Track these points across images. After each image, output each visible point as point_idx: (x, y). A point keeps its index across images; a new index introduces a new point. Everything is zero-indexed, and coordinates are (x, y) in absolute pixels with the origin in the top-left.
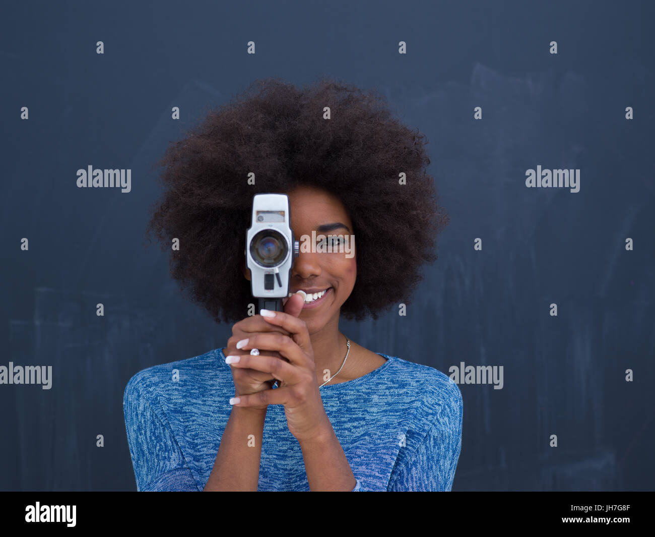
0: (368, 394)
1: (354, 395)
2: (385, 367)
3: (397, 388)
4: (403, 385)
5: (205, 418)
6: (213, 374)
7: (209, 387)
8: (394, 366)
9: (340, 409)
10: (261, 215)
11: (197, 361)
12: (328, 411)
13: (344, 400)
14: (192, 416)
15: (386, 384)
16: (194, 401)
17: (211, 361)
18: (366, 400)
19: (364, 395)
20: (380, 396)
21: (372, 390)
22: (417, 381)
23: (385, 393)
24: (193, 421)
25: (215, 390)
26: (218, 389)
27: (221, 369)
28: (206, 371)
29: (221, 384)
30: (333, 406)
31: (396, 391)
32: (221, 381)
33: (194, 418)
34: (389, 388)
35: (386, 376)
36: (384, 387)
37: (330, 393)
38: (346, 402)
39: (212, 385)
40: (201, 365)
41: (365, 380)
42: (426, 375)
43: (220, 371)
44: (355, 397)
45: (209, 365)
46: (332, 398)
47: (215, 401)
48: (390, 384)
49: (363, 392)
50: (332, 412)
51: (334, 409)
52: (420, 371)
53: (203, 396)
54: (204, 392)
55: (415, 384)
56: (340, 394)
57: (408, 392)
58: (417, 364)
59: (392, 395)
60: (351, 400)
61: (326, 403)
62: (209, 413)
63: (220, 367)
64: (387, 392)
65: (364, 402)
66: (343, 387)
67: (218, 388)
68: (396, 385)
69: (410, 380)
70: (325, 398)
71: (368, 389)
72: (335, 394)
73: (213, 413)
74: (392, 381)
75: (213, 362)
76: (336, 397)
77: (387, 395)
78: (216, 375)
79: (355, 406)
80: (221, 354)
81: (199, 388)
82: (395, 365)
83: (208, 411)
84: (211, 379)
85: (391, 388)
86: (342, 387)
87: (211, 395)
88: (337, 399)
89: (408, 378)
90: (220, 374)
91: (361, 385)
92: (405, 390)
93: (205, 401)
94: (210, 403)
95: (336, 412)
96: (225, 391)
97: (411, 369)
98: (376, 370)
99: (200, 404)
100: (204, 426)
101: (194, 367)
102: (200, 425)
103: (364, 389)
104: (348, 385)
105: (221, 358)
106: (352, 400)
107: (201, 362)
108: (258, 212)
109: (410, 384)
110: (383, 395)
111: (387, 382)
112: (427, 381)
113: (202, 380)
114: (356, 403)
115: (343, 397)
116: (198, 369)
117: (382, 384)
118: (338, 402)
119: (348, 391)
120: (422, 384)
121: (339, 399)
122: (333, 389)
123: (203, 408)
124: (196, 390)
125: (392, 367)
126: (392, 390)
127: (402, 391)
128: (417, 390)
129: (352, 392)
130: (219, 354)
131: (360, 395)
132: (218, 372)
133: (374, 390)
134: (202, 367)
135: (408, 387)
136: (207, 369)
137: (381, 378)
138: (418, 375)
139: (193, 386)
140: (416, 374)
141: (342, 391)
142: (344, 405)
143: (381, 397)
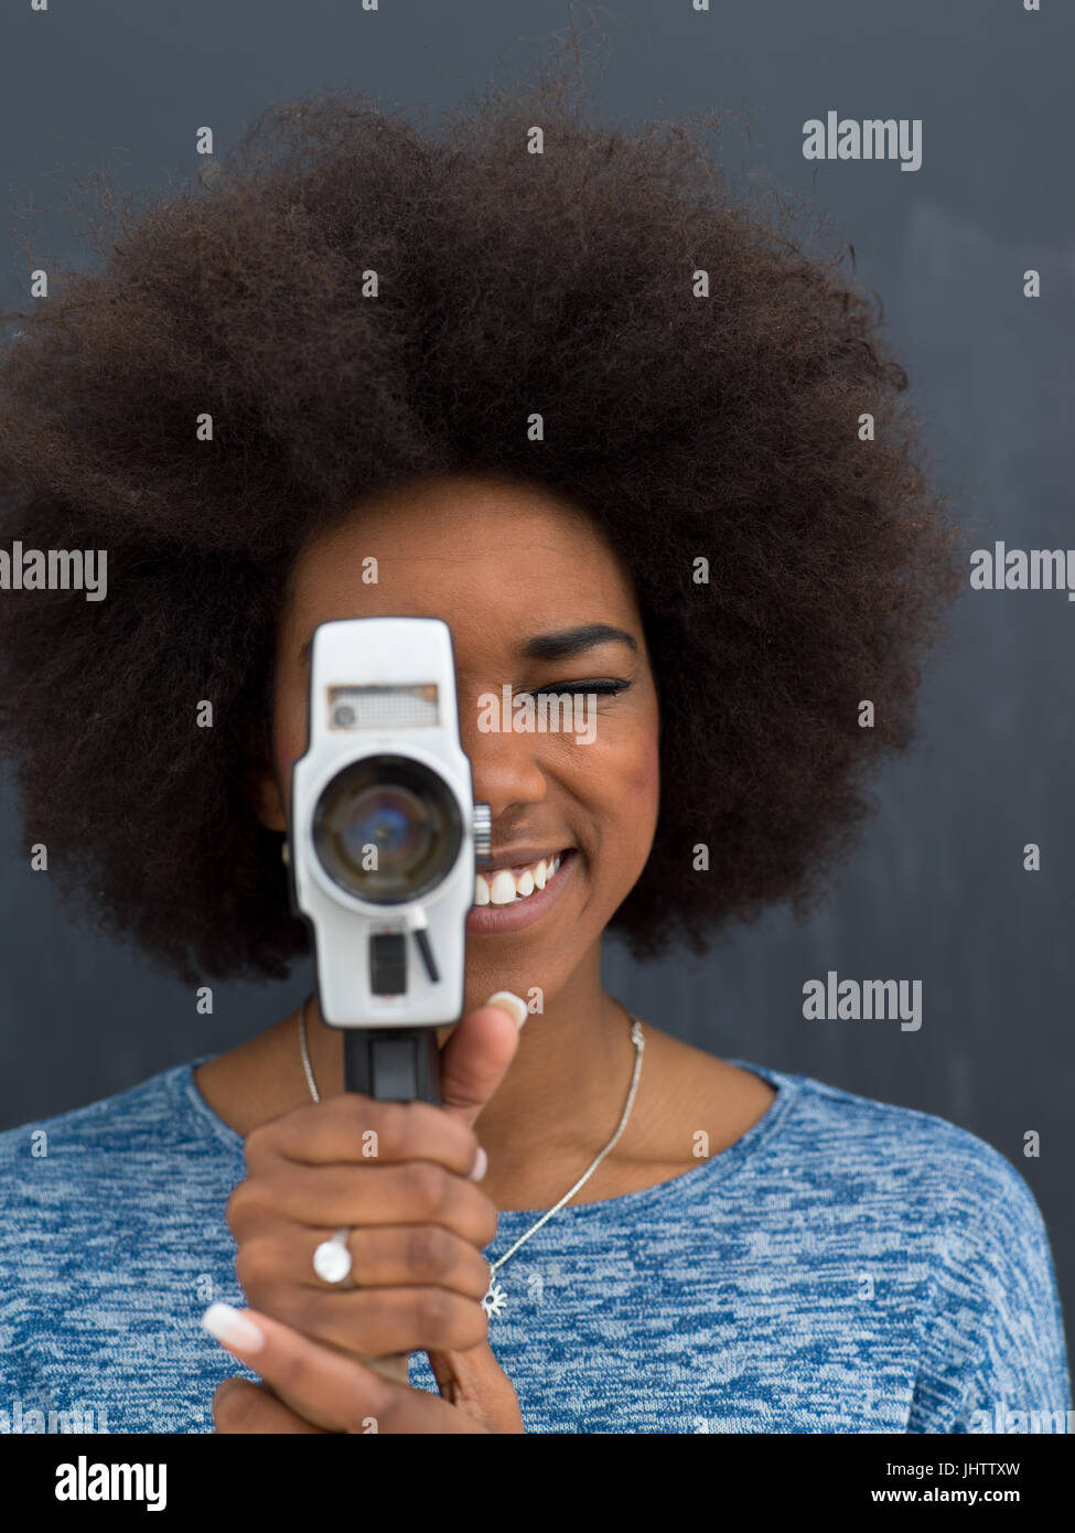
0: (732, 1229)
1: (683, 1237)
2: (773, 1123)
3: (830, 1204)
4: (850, 1192)
5: (145, 1342)
6: (164, 1167)
7: (153, 1220)
8: (802, 1116)
9: (639, 1288)
10: (345, 701)
11: (105, 1119)
12: (598, 1296)
13: (649, 1257)
14: (97, 1346)
15: (790, 1191)
16: (104, 1279)
17: (155, 1117)
18: (726, 1253)
19: (718, 1235)
20: (775, 1232)
21: (745, 1215)
22: (898, 1173)
23: (790, 1222)
24: (104, 1364)
25: (174, 1227)
26: (186, 1226)
27: (192, 1147)
28: (140, 1156)
29: (198, 1206)
30: (612, 1280)
31: (830, 1214)
32: (196, 1192)
33: (105, 1353)
34: (802, 1205)
35: (785, 1157)
36: (785, 1201)
37: (597, 1233)
38: (659, 1263)
39: (165, 1210)
40: (118, 1136)
41: (715, 1177)
42: (923, 1147)
43: (191, 1155)
44: (691, 1243)
45: (149, 1132)
46: (607, 1250)
47: (179, 1272)
48: (805, 1191)
49: (713, 1225)
50: (612, 1300)
51: (620, 1290)
52: (899, 1135)
53: (135, 1255)
54: (135, 1240)
55: (892, 1184)
56: (635, 1236)
57: (872, 1214)
58: (880, 1106)
59: (816, 1230)
60: (674, 1255)
61: (586, 1270)
62: (160, 1316)
63: (186, 1139)
64: (798, 1218)
65: (723, 1258)
66: (645, 1208)
67: (184, 1218)
68: (827, 1194)
69: (870, 1169)
70: (583, 1251)
71: (731, 1212)
72: (618, 1237)
73: (174, 1314)
74: (808, 1177)
75: (163, 1122)
76: (621, 1249)
77: (797, 1230)
78: (175, 1171)
79: (694, 1274)
80: (191, 1093)
81: (119, 1224)
82: (808, 1112)
83: (157, 1309)
84: (159, 1185)
85: (807, 1203)
86: (637, 1210)
87: (163, 1247)
88: (625, 1254)
89: (865, 1163)
90: (190, 1168)
91: (704, 1199)
92: (859, 1210)
93: (143, 1272)
94: (160, 1278)
95: (625, 1301)
96: (211, 1232)
97: (864, 1128)
98: (748, 1138)
99: (123, 1288)
100: (142, 1379)
101: (97, 1144)
102: (128, 1378)
103: (715, 1211)
104: (657, 1202)
105: (190, 1106)
106: (679, 1254)
107: (122, 1124)
108: (335, 692)
109: (873, 1184)
110: (786, 1231)
111: (791, 1184)
112: (933, 1167)
113: (128, 1192)
114: (693, 1264)
115: (644, 1247)
116: (108, 1149)
117: (776, 1190)
118: (630, 1265)
119: (662, 1226)
120: (916, 1182)
121: (632, 1254)
122: (605, 1220)
123: (139, 1300)
124: (108, 1233)
125: (800, 1123)
126: (813, 1212)
127: (849, 1214)
128: (902, 1207)
129: (676, 1229)
130: (183, 1094)
131: (705, 1237)
132: (181, 1161)
133: (750, 1214)
134: (124, 1143)
135: (867, 1196)
136: (142, 1148)
137: (769, 1168)
138: (896, 1148)
139: (95, 1221)
140: (888, 1145)
141: (640, 1227)
142: (651, 1273)
143: (779, 1238)
